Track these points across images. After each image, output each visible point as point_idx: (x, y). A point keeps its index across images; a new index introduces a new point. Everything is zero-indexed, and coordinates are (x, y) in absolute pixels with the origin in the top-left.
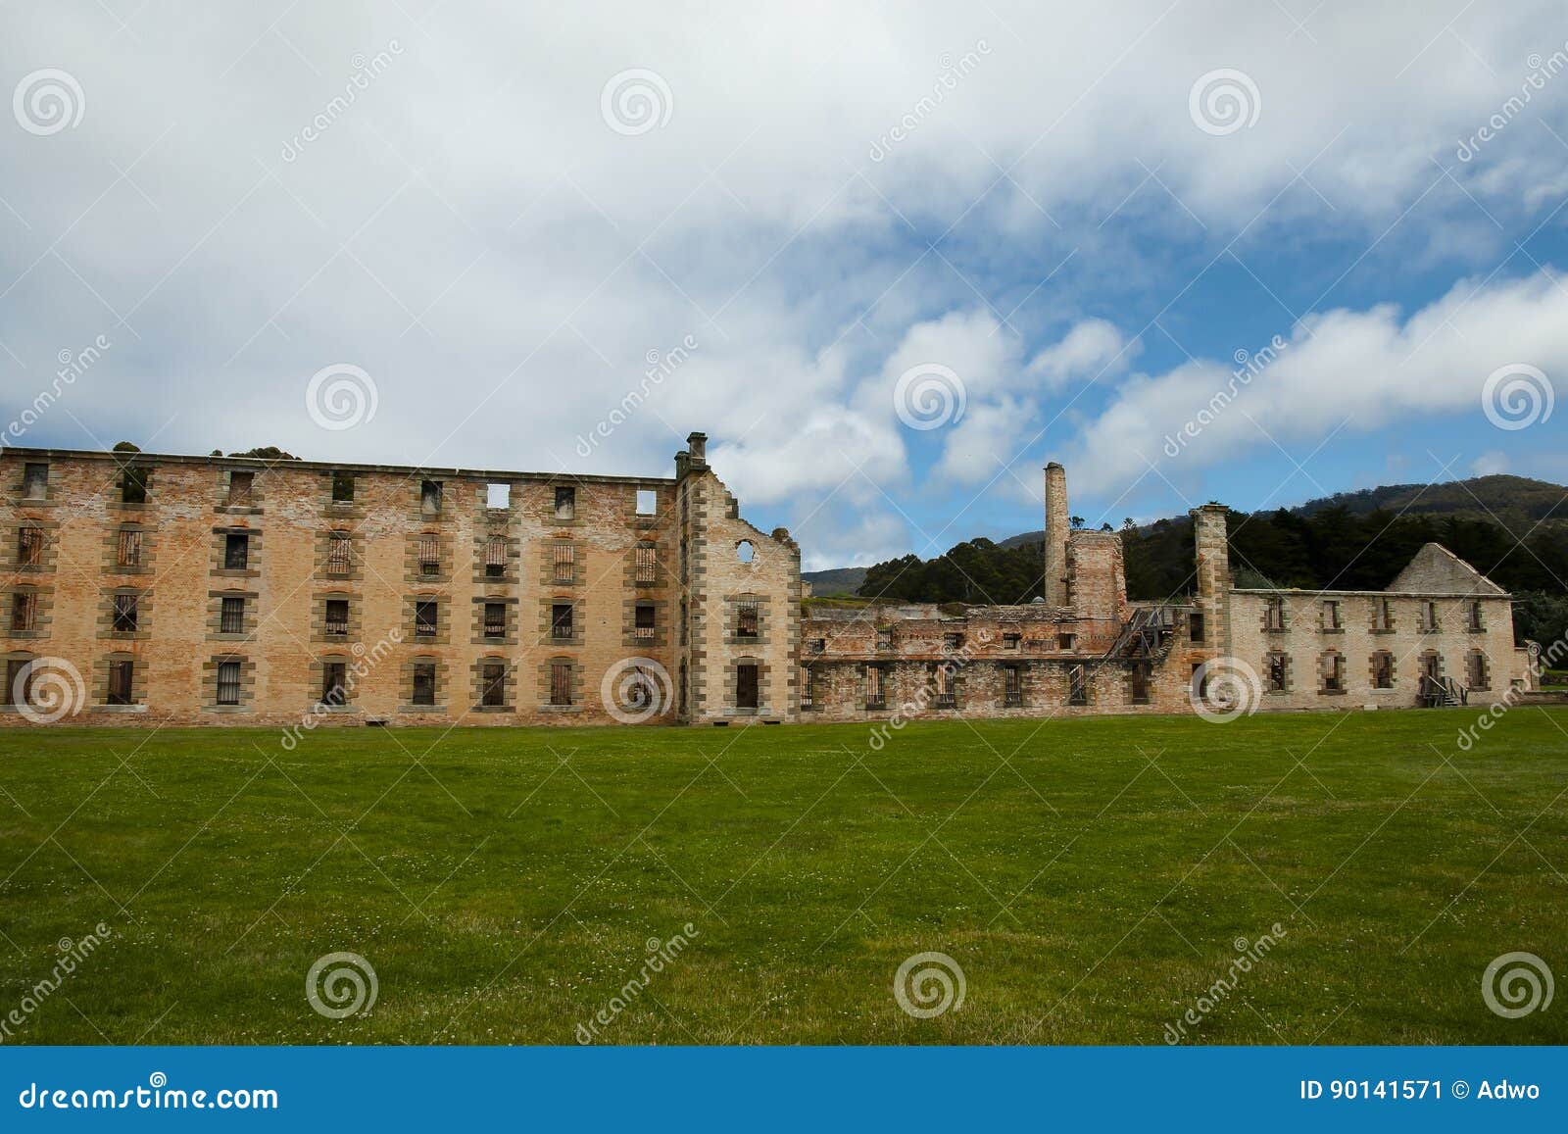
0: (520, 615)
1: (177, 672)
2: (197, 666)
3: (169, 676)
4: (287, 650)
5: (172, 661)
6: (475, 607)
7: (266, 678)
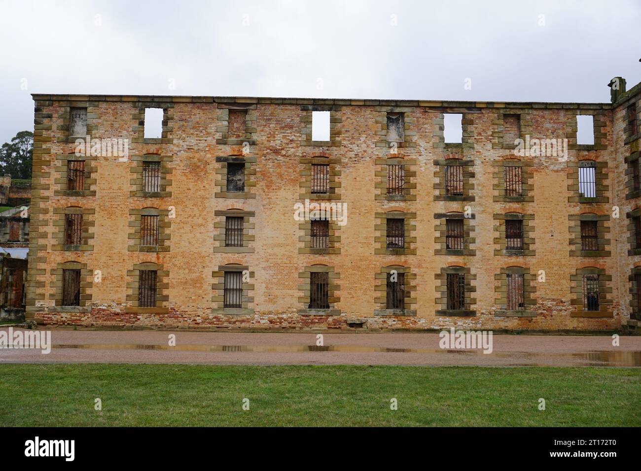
0: (477, 228)
1: (192, 280)
2: (208, 272)
3: (186, 283)
4: (279, 261)
5: (187, 271)
6: (438, 222)
7: (264, 285)
